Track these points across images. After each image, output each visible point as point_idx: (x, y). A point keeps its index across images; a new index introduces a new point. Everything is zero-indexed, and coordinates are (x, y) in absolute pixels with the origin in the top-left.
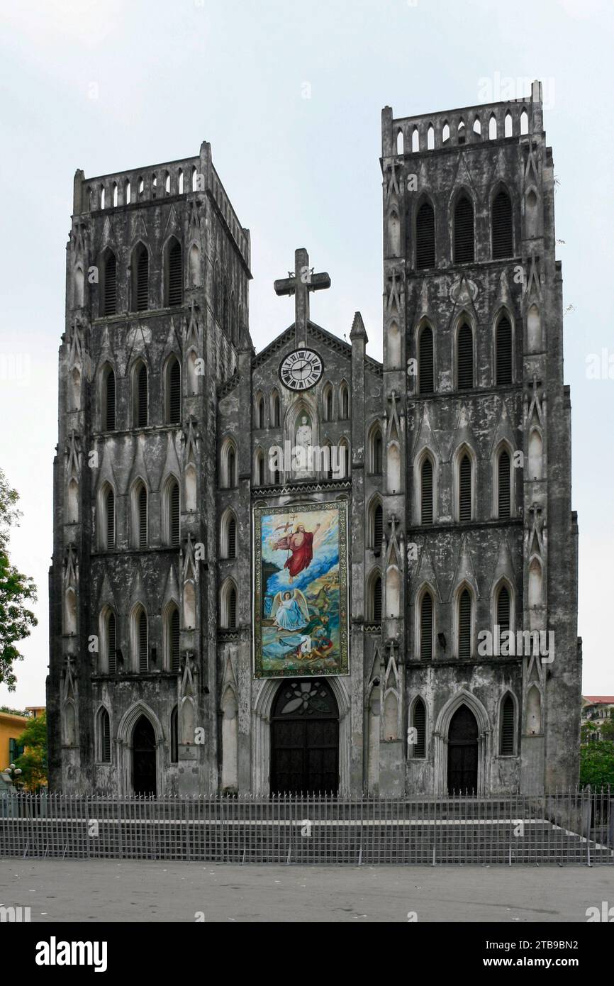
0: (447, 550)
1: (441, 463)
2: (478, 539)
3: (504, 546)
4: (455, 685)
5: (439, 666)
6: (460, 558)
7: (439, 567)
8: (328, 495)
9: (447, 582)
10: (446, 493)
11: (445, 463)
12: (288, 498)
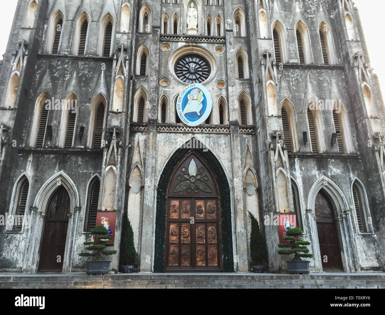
0: (297, 79)
1: (287, 29)
2: (317, 75)
3: (334, 81)
4: (317, 172)
5: (303, 157)
6: (306, 85)
7: (293, 89)
8: (210, 45)
9: (300, 100)
10: (292, 46)
11: (290, 30)
12: (184, 44)
